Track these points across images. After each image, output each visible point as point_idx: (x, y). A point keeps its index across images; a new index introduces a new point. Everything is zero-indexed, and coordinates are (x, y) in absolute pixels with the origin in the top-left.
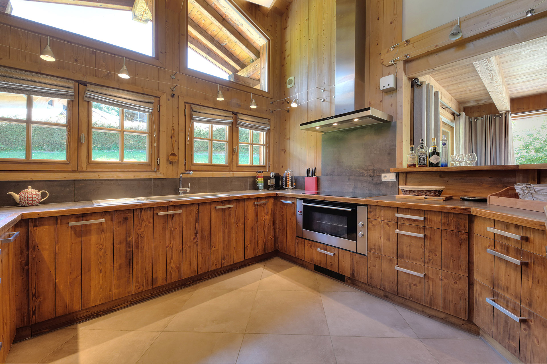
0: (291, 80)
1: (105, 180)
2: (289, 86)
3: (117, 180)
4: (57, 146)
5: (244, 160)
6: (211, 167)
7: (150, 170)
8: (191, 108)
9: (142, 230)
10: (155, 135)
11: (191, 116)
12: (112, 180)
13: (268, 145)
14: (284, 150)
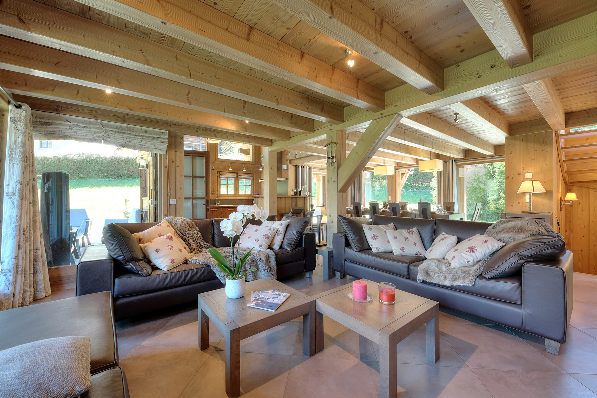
0: (262, 157)
2: (262, 159)
4: (121, 175)
5: (241, 192)
6: (227, 196)
8: (220, 174)
11: (220, 176)
13: (253, 185)
14: (260, 187)
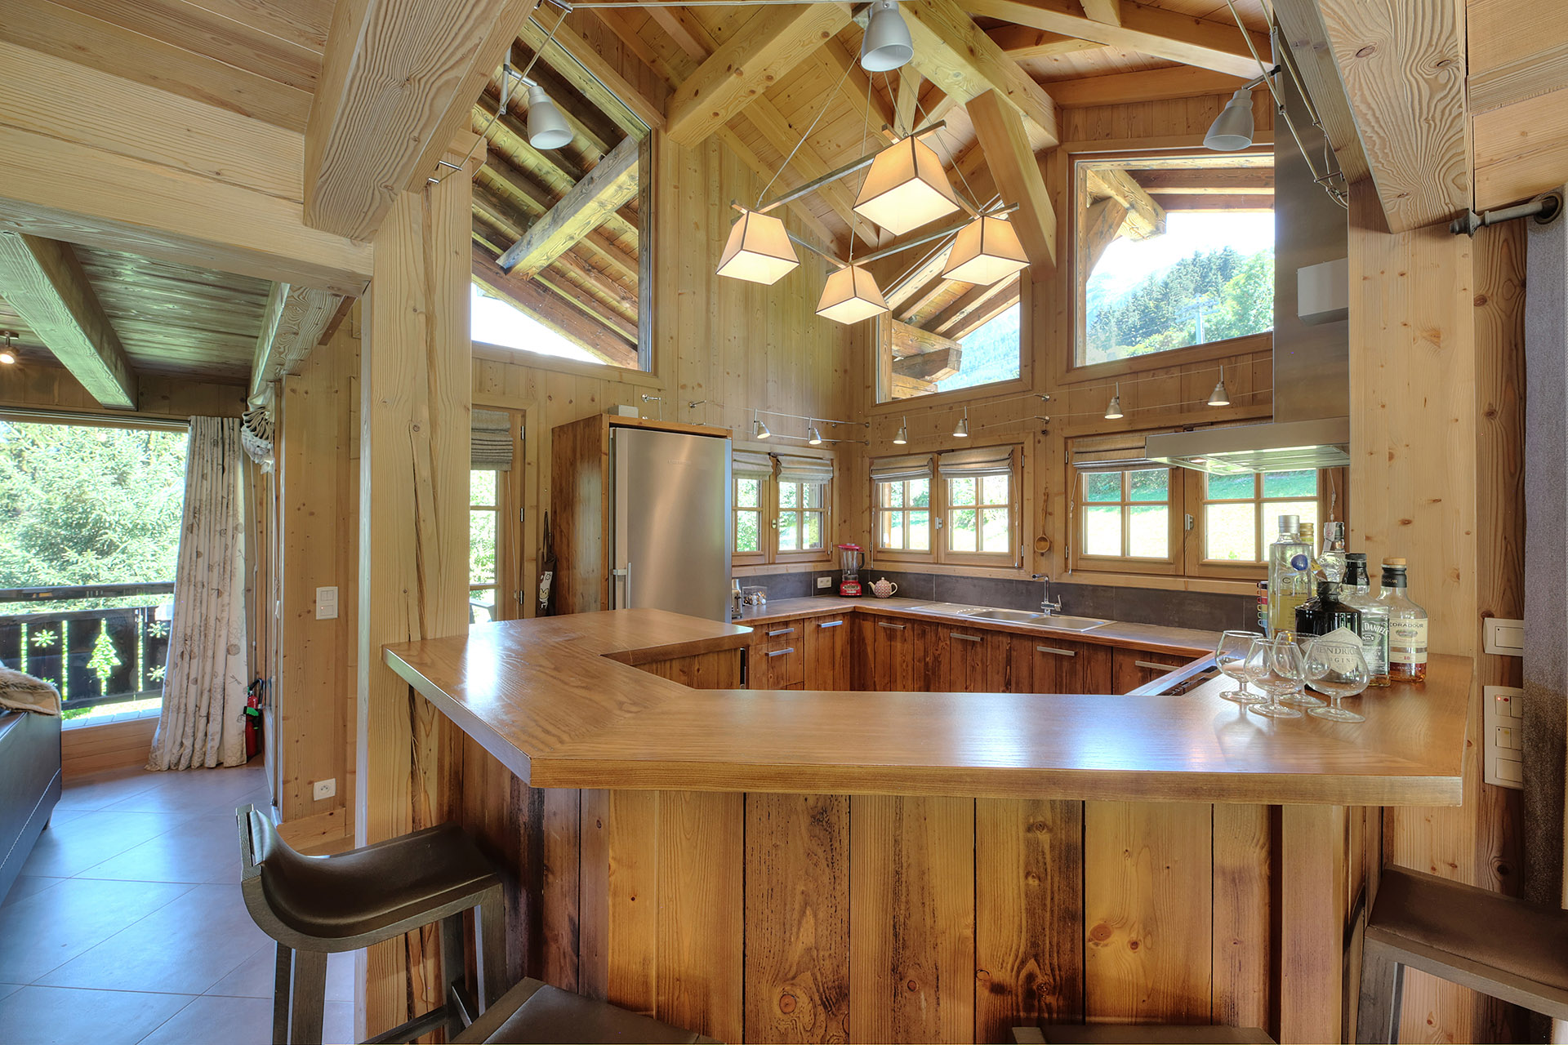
1: (961, 577)
3: (972, 578)
7: (1011, 565)
9: (938, 652)
10: (1017, 507)
12: (968, 578)
